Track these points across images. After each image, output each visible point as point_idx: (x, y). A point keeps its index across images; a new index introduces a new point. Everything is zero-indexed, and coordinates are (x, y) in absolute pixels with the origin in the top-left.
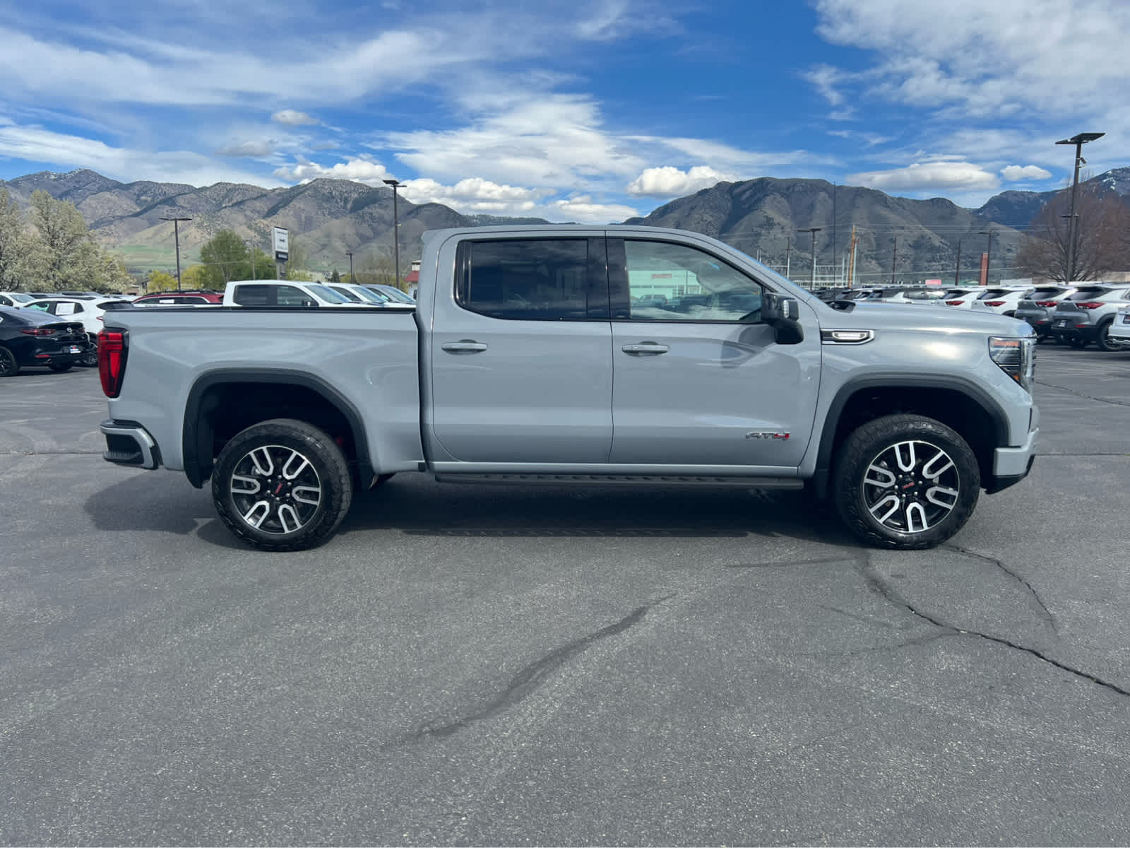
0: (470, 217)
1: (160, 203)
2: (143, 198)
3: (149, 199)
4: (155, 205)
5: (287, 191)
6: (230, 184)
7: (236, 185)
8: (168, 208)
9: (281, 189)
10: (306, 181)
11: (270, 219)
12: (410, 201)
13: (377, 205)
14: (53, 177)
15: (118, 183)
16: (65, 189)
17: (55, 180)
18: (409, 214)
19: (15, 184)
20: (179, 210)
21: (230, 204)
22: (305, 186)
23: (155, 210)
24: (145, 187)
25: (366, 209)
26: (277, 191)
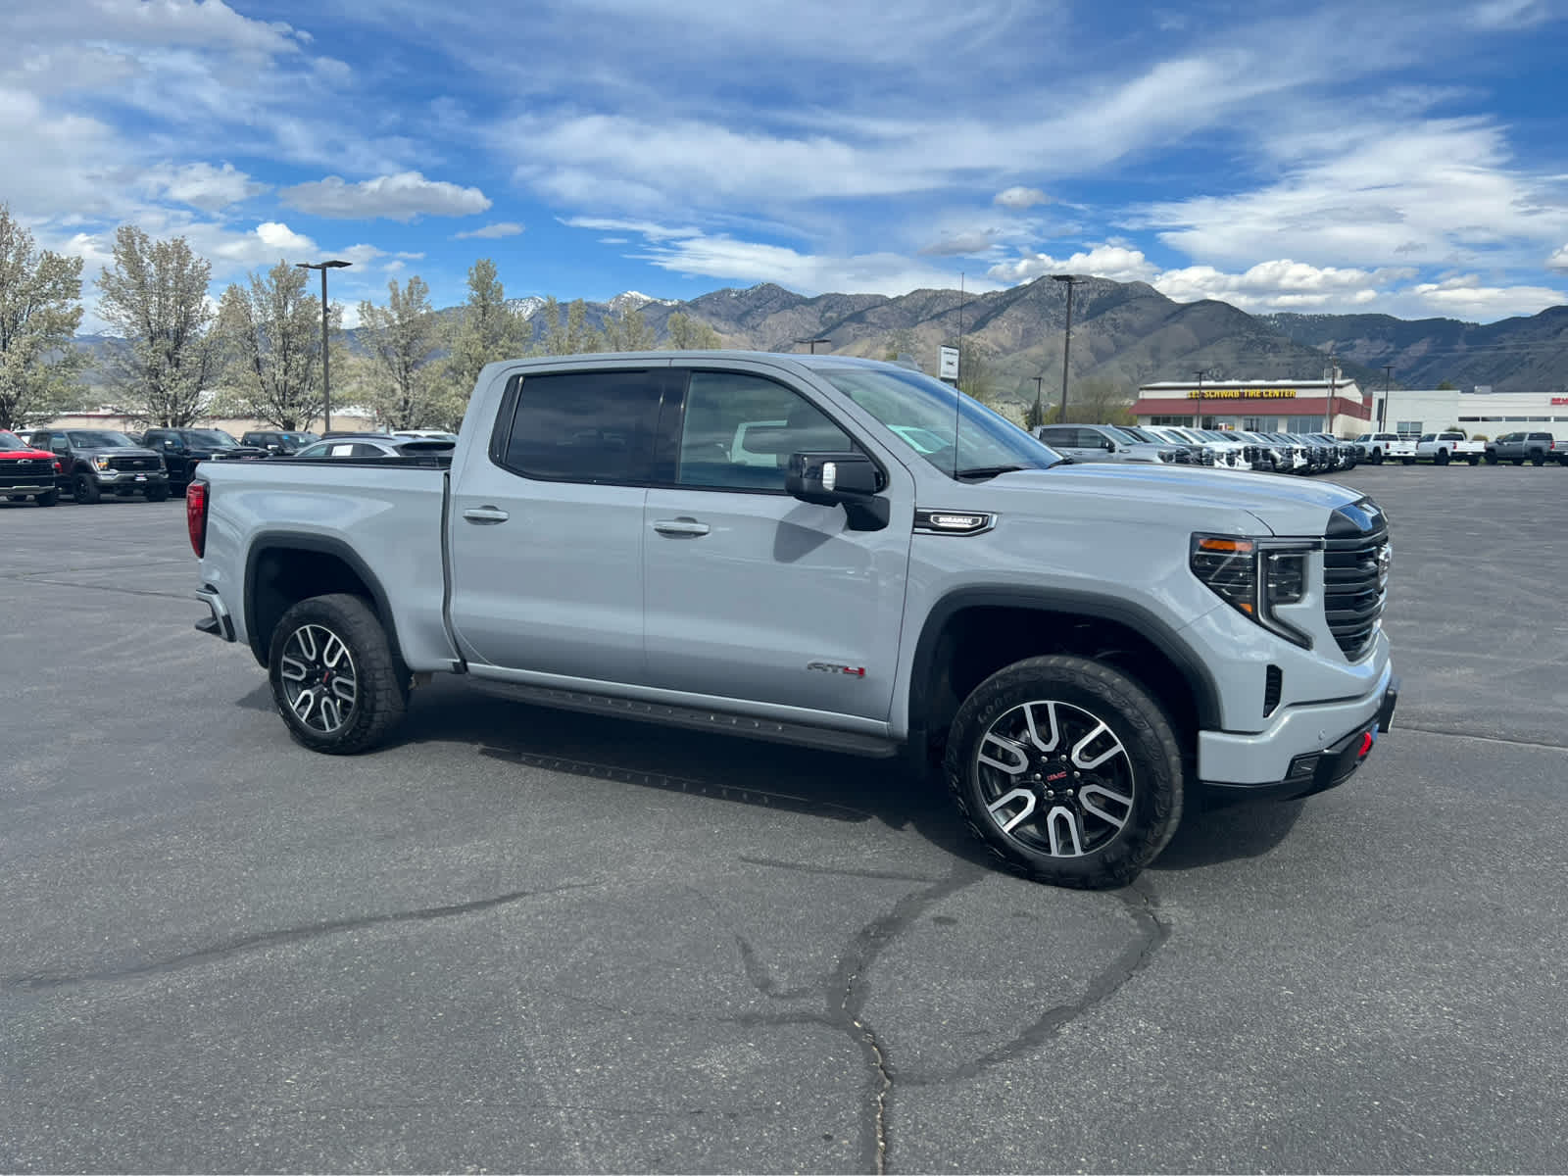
0: (1265, 317)
1: (845, 320)
2: (828, 315)
3: (834, 315)
4: (839, 324)
5: (1002, 296)
6: (930, 290)
7: (936, 291)
8: (855, 325)
9: (994, 293)
10: (1027, 282)
11: (976, 334)
12: (1174, 299)
13: (1123, 307)
14: (734, 295)
15: (801, 297)
16: (745, 309)
17: (735, 298)
18: (1168, 318)
19: (694, 305)
20: (867, 328)
21: (929, 317)
22: (1026, 286)
23: (838, 330)
24: (832, 301)
25: (1108, 314)
26: (989, 297)
